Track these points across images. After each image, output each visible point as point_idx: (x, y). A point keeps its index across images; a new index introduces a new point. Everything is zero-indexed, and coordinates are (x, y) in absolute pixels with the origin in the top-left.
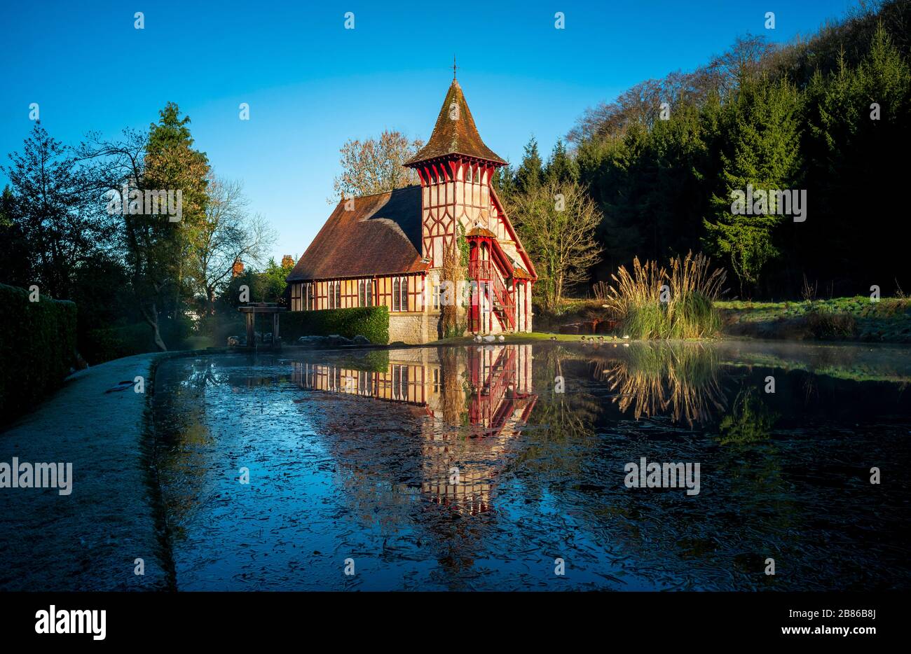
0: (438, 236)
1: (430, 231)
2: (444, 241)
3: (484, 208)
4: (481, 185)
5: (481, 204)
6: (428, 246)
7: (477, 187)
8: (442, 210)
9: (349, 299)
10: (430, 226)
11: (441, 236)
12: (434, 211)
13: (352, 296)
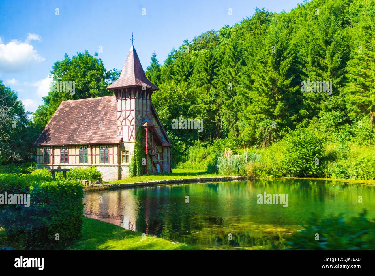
0: (126, 125)
1: (122, 123)
2: (129, 128)
3: (148, 111)
4: (147, 99)
5: (146, 109)
6: (120, 131)
7: (145, 101)
8: (128, 113)
9: (74, 157)
10: (121, 120)
11: (127, 126)
12: (124, 113)
13: (76, 155)
